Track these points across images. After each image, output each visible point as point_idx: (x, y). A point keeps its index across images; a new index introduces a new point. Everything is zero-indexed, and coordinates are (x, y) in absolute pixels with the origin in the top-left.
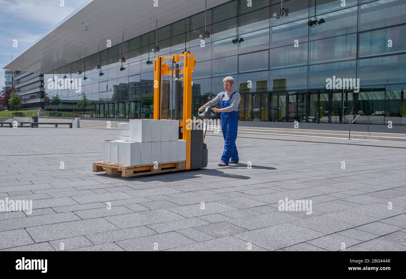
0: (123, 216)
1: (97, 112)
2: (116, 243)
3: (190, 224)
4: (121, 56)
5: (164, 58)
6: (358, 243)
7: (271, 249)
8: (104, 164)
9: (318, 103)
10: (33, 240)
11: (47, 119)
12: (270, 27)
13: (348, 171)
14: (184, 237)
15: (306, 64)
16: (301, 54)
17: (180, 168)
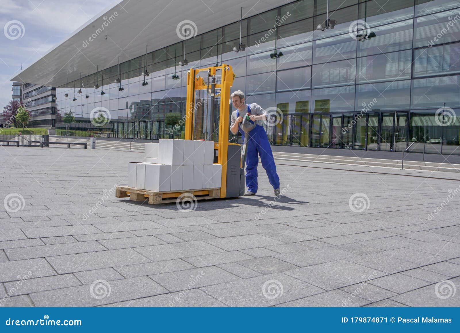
0: (155, 247)
1: (115, 132)
2: (150, 277)
3: (232, 258)
4: (143, 69)
5: (198, 71)
6: (427, 285)
7: (328, 288)
8: (129, 189)
9: (366, 128)
10: (55, 271)
11: (58, 138)
12: (314, 41)
13: (405, 205)
14: (226, 273)
15: (354, 83)
16: (347, 72)
17: (214, 196)
